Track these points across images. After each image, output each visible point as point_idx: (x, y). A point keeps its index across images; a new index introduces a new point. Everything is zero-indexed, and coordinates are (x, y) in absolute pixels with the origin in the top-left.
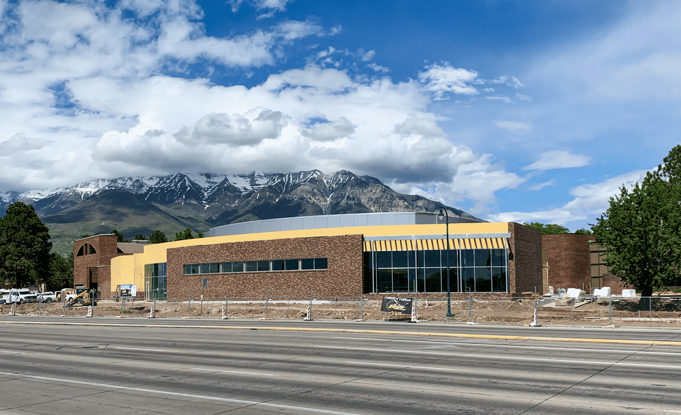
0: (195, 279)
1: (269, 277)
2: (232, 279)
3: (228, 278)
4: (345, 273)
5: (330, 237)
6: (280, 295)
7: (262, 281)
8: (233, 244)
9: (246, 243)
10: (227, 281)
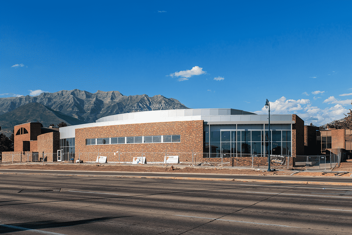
0: (93, 148)
1: (142, 147)
2: (118, 148)
3: (115, 148)
4: (192, 144)
5: (182, 122)
6: (149, 158)
7: (137, 149)
8: (118, 126)
9: (127, 125)
10: (114, 149)
